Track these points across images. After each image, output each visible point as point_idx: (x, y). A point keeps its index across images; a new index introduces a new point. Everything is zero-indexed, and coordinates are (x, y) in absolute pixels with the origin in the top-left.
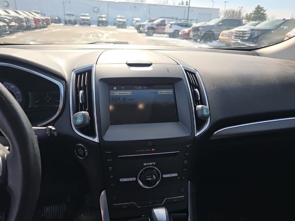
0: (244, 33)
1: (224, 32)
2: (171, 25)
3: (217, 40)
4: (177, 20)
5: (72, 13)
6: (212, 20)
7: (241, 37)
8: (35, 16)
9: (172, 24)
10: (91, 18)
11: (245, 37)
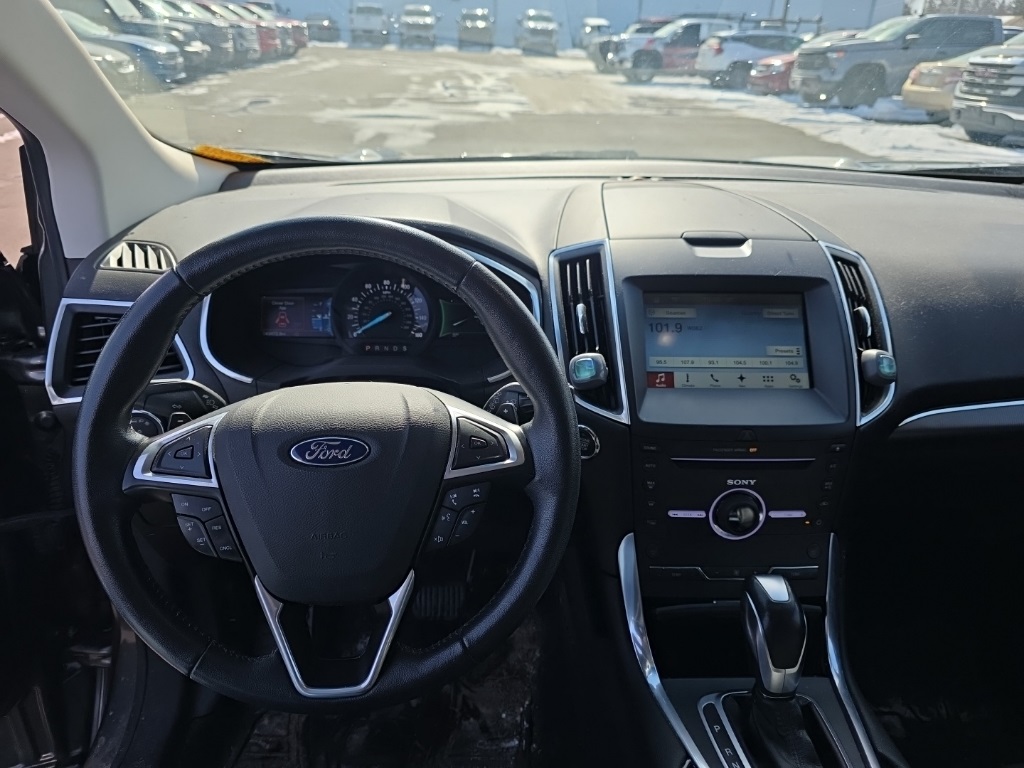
0: (1004, 71)
1: (924, 67)
2: (720, 44)
3: (895, 98)
4: (744, 25)
5: (376, 5)
6: (880, 21)
7: (992, 86)
8: (259, 17)
9: (724, 40)
10: (438, 19)
11: (1007, 87)
